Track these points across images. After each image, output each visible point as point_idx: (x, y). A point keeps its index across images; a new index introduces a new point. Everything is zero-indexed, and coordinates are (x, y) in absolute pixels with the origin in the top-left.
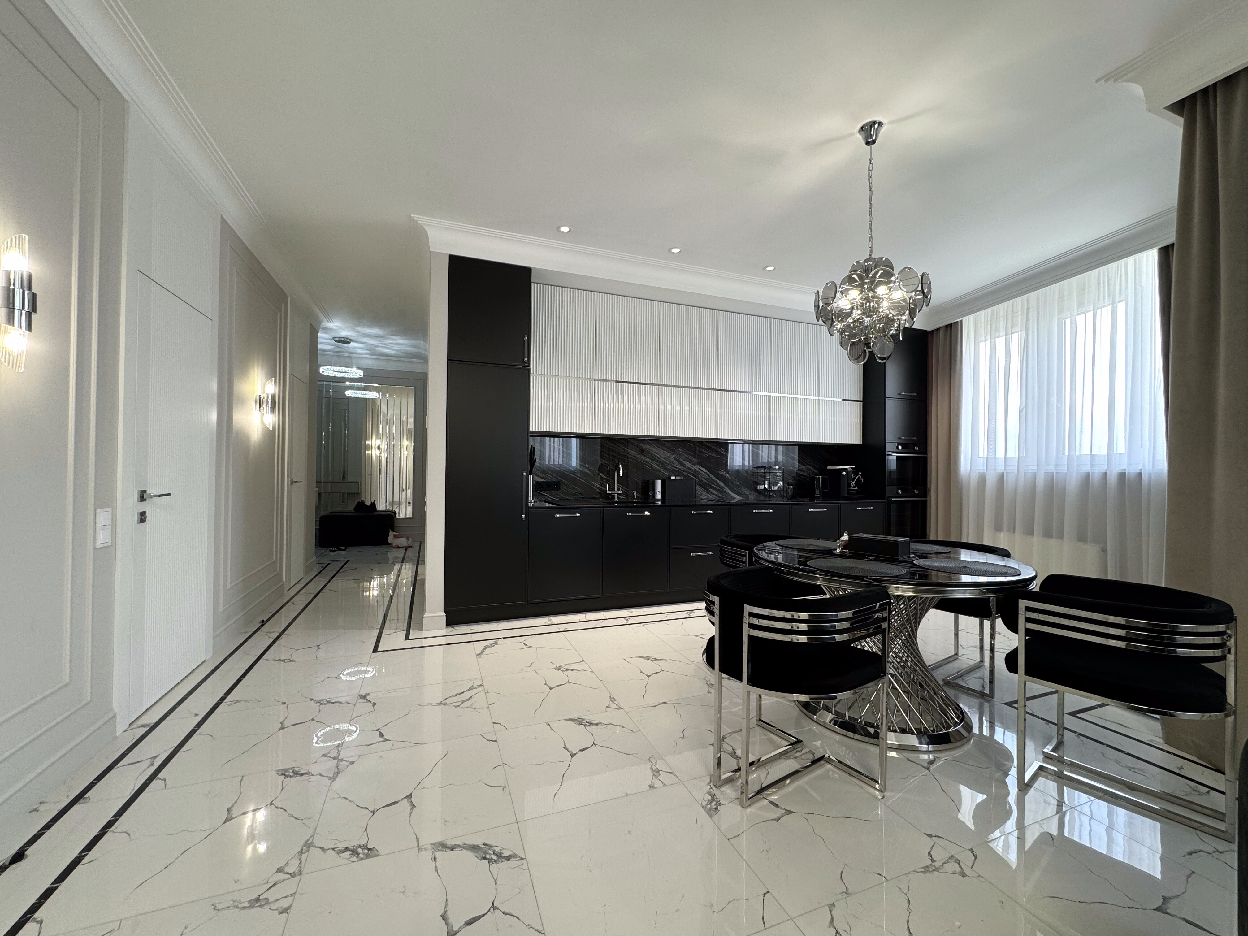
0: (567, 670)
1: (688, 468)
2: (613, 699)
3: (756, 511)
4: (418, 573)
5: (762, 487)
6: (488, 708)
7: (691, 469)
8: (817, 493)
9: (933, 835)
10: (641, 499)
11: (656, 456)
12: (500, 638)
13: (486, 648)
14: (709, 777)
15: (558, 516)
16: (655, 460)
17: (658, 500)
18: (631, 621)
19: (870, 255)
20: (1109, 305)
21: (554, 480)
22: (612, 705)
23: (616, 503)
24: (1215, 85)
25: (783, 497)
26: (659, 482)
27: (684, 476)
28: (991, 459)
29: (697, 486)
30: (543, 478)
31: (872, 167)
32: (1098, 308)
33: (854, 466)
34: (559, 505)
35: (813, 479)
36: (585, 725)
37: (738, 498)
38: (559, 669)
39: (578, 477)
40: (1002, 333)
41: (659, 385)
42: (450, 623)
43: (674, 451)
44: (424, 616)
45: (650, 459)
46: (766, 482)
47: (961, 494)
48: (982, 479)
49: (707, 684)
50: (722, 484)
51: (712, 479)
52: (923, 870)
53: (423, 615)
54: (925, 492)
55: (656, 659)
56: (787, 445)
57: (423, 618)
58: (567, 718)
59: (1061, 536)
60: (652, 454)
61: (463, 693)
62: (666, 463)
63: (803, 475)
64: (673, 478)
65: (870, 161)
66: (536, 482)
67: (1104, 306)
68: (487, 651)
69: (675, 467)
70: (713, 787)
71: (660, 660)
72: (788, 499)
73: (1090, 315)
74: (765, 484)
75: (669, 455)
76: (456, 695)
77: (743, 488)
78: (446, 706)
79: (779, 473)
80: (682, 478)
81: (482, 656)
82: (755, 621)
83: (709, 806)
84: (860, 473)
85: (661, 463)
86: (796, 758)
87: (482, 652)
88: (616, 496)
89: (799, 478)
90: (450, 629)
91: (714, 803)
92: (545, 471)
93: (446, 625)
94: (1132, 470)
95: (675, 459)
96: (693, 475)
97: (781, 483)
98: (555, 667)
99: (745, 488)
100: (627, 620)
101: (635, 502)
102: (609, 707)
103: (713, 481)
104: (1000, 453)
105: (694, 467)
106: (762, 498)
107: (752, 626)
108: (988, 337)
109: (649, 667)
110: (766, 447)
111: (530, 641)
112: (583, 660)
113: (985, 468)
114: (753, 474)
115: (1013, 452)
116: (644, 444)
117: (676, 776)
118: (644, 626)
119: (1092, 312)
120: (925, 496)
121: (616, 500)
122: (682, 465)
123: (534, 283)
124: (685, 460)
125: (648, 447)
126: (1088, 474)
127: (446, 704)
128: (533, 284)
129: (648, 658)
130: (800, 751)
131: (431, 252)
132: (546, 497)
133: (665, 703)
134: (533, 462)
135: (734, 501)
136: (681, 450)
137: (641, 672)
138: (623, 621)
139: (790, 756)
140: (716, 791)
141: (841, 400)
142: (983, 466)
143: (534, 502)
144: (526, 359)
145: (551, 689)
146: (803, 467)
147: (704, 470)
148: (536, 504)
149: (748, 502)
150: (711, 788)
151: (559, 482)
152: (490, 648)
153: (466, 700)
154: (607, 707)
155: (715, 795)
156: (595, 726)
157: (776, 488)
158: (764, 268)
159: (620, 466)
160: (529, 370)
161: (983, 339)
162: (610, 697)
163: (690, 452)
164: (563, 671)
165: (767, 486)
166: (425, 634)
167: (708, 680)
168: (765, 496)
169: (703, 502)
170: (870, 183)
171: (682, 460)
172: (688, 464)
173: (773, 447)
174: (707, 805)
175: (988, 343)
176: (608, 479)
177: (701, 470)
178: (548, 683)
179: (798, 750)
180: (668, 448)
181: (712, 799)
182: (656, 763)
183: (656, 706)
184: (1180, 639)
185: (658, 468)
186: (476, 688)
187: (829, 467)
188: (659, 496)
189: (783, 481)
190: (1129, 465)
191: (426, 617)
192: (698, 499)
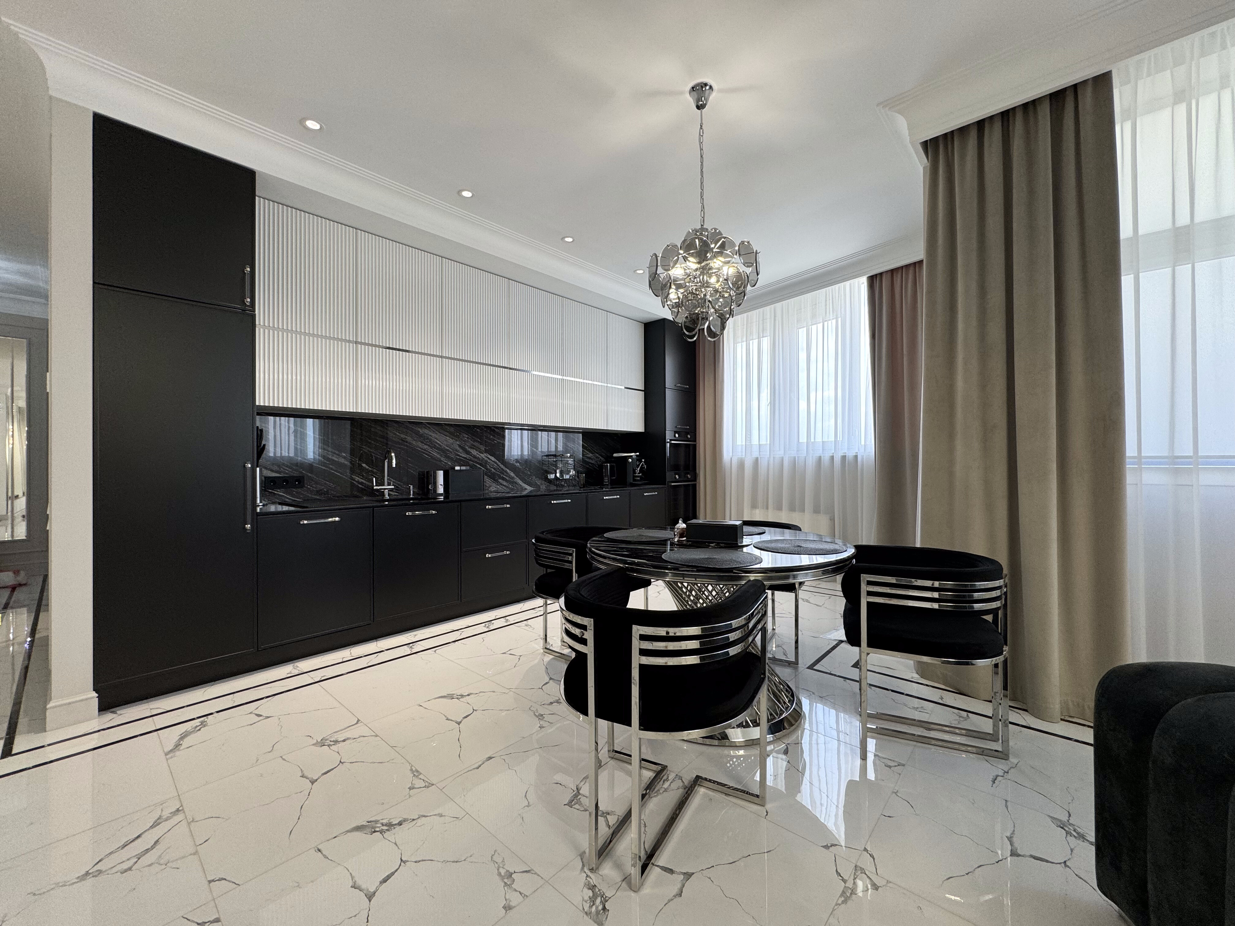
0: (336, 742)
1: (475, 457)
2: (416, 773)
3: (555, 502)
4: (39, 627)
5: (552, 476)
6: (196, 853)
7: (478, 458)
8: (606, 480)
9: (829, 845)
10: (418, 494)
11: (437, 443)
12: (212, 714)
13: (183, 737)
14: (579, 858)
15: (306, 522)
16: (435, 447)
17: (441, 495)
18: (417, 647)
19: (702, 225)
20: (833, 319)
21: (296, 474)
22: (419, 783)
23: (387, 500)
24: (952, 132)
25: (574, 486)
26: (440, 474)
27: (471, 467)
28: (748, 446)
29: (485, 477)
30: (276, 472)
31: (703, 133)
32: (826, 321)
33: (638, 454)
34: (307, 507)
35: (601, 467)
36: (381, 832)
37: (529, 488)
38: (322, 743)
39: (332, 469)
40: (755, 336)
41: (442, 357)
42: (105, 706)
43: (458, 437)
44: (48, 706)
45: (429, 446)
46: (558, 471)
47: (725, 478)
48: (741, 465)
49: (535, 715)
50: (512, 474)
51: (502, 469)
52: (843, 899)
53: (46, 703)
54: (695, 477)
55: (462, 696)
56: (567, 431)
57: (46, 709)
58: (349, 828)
59: (803, 510)
60: (430, 440)
61: (139, 837)
62: (448, 450)
63: (591, 464)
64: (457, 468)
65: (701, 126)
66: (265, 477)
67: (830, 320)
68: (186, 742)
69: (459, 455)
70: (589, 873)
71: (468, 695)
72: (581, 488)
73: (820, 326)
74: (556, 473)
75: (451, 441)
76: (124, 846)
77: (534, 477)
78: (101, 878)
79: (571, 461)
80: (468, 468)
81: (177, 753)
82: (647, 645)
83: (594, 908)
84: (643, 460)
85: (443, 451)
86: (666, 790)
87: (177, 746)
88: (386, 492)
89: (588, 466)
90: (110, 718)
91: (598, 901)
92: (278, 463)
93: (99, 711)
94: (851, 454)
95: (460, 446)
96: (480, 464)
97: (572, 472)
98: (315, 741)
99: (536, 478)
100: (411, 647)
101: (412, 499)
102: (413, 788)
103: (503, 471)
104: (755, 441)
105: (482, 455)
106: (553, 488)
107: (644, 652)
108: (745, 339)
109: (457, 709)
110: (545, 434)
111: (265, 707)
112: (358, 720)
113: (744, 454)
114: (542, 462)
115: (765, 440)
116: (421, 428)
117: (536, 873)
118: (435, 651)
119: (822, 324)
120: (695, 480)
121: (387, 497)
122: (468, 453)
123: (259, 197)
124: (471, 448)
125: (426, 431)
126: (820, 457)
127: (100, 872)
128: (257, 198)
129: (451, 697)
130: (667, 780)
131: (51, 97)
132: (283, 498)
133: (490, 758)
134: (261, 450)
135: (525, 493)
136: (467, 436)
137: (448, 719)
138: (406, 650)
139: (659, 790)
140: (594, 879)
141: (623, 388)
142: (742, 452)
143: (263, 505)
144: (249, 300)
145: (313, 782)
146: (591, 455)
147: (493, 459)
148: (265, 507)
149: (539, 493)
150: (587, 876)
151: (303, 477)
152: (192, 736)
153: (147, 851)
154: (410, 789)
155: (595, 886)
156: (398, 828)
157: (567, 477)
158: (563, 238)
159: (393, 454)
160: (253, 317)
161: (740, 340)
162: (411, 770)
163: (476, 439)
164: (329, 746)
165: (558, 475)
166: (50, 737)
167: (534, 709)
168: (557, 485)
169: (493, 495)
170: (701, 149)
171: (467, 448)
172: (474, 452)
173: (553, 434)
174: (591, 907)
175: (744, 344)
176: (375, 470)
177: (489, 458)
178: (306, 774)
179: (664, 779)
180: (451, 433)
181: (594, 895)
182: (503, 861)
183: (480, 766)
184: (976, 595)
185: (439, 456)
186: (167, 819)
187: (615, 455)
188: (441, 490)
189: (574, 469)
190: (848, 449)
191: (51, 708)
192: (487, 492)
